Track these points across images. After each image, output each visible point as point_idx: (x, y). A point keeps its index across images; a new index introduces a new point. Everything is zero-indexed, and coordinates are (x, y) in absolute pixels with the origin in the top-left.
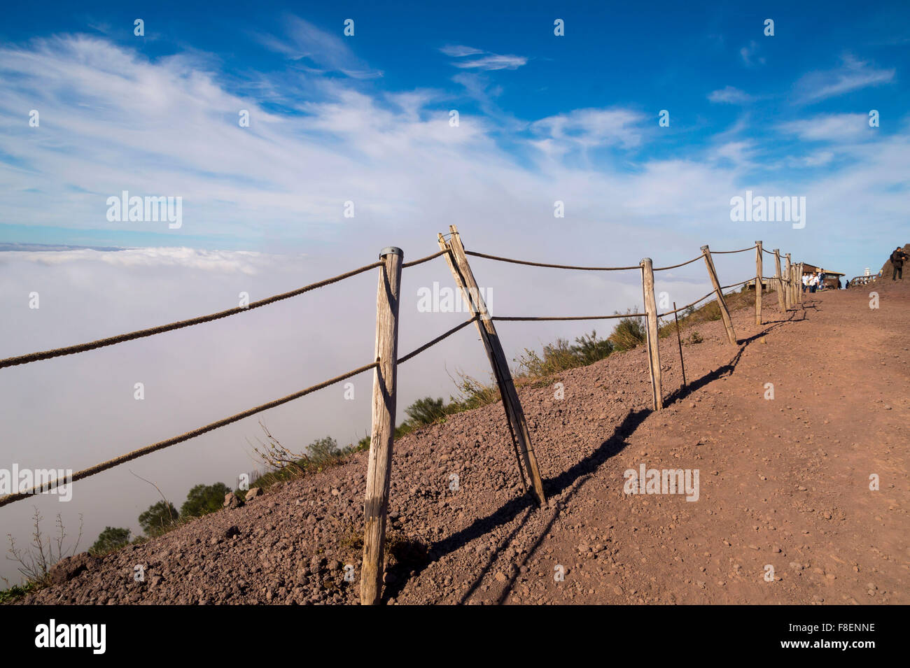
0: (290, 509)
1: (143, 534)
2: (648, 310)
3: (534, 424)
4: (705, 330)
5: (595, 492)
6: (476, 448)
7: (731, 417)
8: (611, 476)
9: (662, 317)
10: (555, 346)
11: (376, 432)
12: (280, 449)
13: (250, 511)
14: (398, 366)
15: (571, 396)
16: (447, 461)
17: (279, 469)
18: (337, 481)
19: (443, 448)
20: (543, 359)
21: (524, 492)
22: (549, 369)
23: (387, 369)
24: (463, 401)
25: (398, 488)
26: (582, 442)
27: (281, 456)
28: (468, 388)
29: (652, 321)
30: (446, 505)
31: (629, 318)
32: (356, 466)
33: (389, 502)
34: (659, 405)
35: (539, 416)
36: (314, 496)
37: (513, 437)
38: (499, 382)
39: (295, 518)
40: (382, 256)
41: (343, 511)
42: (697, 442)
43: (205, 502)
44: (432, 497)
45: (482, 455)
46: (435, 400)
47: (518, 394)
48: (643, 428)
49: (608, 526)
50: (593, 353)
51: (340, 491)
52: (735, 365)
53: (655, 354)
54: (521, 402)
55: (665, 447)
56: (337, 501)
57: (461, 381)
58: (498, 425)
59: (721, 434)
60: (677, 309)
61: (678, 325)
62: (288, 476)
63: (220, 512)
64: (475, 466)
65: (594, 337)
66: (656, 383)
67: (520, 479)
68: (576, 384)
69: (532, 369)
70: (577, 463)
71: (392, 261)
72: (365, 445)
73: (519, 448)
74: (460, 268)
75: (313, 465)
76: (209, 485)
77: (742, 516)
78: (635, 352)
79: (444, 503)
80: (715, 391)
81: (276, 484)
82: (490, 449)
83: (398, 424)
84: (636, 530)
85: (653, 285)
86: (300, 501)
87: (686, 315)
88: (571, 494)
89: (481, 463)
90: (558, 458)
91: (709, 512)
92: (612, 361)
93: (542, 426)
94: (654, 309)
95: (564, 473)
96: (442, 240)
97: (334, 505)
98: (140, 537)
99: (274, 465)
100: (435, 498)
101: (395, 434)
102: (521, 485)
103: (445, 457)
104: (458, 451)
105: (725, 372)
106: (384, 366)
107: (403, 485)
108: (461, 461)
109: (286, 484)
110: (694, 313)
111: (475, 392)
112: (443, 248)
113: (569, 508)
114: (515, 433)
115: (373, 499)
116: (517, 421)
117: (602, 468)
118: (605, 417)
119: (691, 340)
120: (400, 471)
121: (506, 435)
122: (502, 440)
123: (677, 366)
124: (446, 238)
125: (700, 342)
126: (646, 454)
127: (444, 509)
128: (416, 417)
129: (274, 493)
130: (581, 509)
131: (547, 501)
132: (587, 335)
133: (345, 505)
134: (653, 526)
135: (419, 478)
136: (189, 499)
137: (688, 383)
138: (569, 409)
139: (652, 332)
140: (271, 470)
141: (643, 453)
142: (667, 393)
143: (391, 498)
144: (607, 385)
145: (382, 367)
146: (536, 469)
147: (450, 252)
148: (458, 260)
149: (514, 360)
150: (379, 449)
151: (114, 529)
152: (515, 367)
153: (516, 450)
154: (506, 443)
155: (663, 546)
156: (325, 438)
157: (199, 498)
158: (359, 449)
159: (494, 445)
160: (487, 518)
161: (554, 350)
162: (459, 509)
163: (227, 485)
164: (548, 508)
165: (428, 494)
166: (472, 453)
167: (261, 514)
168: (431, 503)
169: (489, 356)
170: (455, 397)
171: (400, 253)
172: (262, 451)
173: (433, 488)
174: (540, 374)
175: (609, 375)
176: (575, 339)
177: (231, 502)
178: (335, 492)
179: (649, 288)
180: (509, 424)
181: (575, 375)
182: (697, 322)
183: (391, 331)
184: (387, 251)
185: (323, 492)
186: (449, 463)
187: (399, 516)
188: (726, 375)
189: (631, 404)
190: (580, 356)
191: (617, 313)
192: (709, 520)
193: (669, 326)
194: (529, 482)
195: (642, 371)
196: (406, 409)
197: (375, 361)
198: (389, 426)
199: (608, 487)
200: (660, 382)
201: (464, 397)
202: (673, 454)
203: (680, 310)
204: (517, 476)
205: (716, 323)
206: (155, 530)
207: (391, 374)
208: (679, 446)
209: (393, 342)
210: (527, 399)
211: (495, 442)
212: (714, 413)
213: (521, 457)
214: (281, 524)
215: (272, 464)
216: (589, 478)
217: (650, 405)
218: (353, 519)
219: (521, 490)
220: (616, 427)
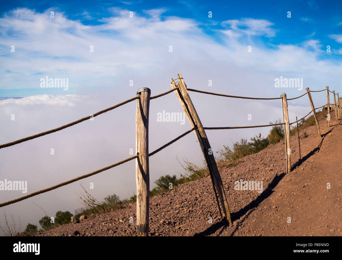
0: (100, 226)
1: (42, 229)
2: (285, 121)
3: (228, 186)
4: (310, 130)
5: (256, 216)
6: (196, 201)
7: (317, 172)
8: (265, 208)
9: (291, 125)
10: (240, 143)
11: (139, 193)
12: (92, 199)
13: (82, 225)
14: (149, 157)
15: (247, 170)
16: (180, 208)
17: (93, 208)
18: (121, 216)
19: (177, 201)
20: (233, 151)
21: (221, 220)
22: (237, 156)
23: (143, 159)
24: (188, 177)
25: (154, 220)
26: (252, 193)
27: (93, 202)
28: (191, 169)
29: (287, 126)
30: (180, 228)
31: (277, 126)
32: (130, 209)
33: (149, 226)
34: (289, 170)
35: (230, 182)
36: (111, 222)
37: (216, 194)
38: (209, 166)
39: (104, 231)
40: (139, 93)
41: (126, 229)
42: (303, 186)
43: (63, 219)
44: (172, 224)
45: (199, 204)
46: (172, 176)
47: (219, 171)
48: (281, 183)
49: (261, 230)
50: (259, 146)
51: (123, 220)
52: (320, 147)
53: (288, 144)
54: (221, 175)
55: (290, 190)
56: (122, 225)
57: (186, 166)
58: (208, 188)
59: (313, 181)
60: (298, 120)
61: (298, 128)
62: (97, 212)
63: (70, 224)
64: (195, 210)
65: (260, 137)
66: (289, 159)
67: (219, 214)
68: (250, 164)
69: (227, 157)
70: (249, 203)
71: (144, 96)
72: (134, 199)
73: (219, 199)
74: (184, 99)
75: (108, 208)
76: (63, 212)
77: (316, 215)
78: (279, 144)
79: (178, 227)
80: (312, 160)
81: (92, 215)
82: (203, 201)
83: (151, 189)
84: (273, 229)
85: (287, 108)
86: (104, 223)
87: (301, 123)
88: (244, 219)
89: (198, 208)
90: (240, 202)
91: (304, 216)
92: (268, 150)
93: (232, 187)
94: (288, 121)
95: (242, 209)
96: (173, 82)
97: (121, 226)
98: (41, 230)
99: (90, 206)
100: (173, 225)
101: (150, 194)
102: (220, 217)
103: (178, 206)
104: (185, 203)
105: (316, 151)
106: (141, 157)
107: (156, 219)
108: (187, 207)
109: (97, 215)
110: (304, 122)
111: (195, 171)
112: (174, 87)
113: (243, 225)
114: (217, 192)
115: (141, 225)
116: (219, 186)
117: (261, 204)
118: (264, 179)
119: (304, 136)
120: (154, 213)
121: (212, 193)
122: (210, 196)
123: (297, 150)
124: (175, 81)
125: (307, 137)
126: (282, 195)
127: (178, 230)
128: (161, 186)
129: (92, 218)
130: (249, 224)
131: (232, 223)
132: (257, 136)
133: (127, 227)
134: (281, 226)
135: (164, 216)
136: (56, 217)
137: (302, 158)
138: (246, 177)
139: (287, 132)
140: (89, 208)
141: (280, 195)
142: (293, 164)
143: (150, 225)
144: (266, 163)
145: (140, 158)
146: (228, 209)
147: (178, 89)
148: (183, 94)
149: (217, 152)
150: (141, 202)
151: (31, 225)
152: (218, 157)
153: (217, 200)
154: (212, 197)
155: (284, 234)
156: (113, 195)
157: (61, 217)
158: (131, 201)
159: (205, 199)
160: (202, 233)
161: (240, 146)
162: (186, 230)
163: (71, 213)
164: (233, 226)
165: (169, 223)
166: (193, 204)
167: (88, 227)
168: (171, 227)
169: (202, 151)
170: (183, 175)
171: (149, 91)
172: (84, 198)
173: (172, 221)
174: (232, 160)
175: (267, 157)
176: (250, 139)
177: (74, 220)
178: (121, 221)
179: (285, 109)
180: (214, 187)
181: (250, 159)
182: (306, 127)
183: (144, 137)
184: (141, 90)
185: (115, 220)
186: (181, 209)
187: (155, 233)
188: (316, 153)
189: (276, 171)
190: (253, 148)
191: (271, 123)
192: (304, 219)
193: (294, 129)
194: (224, 215)
195: (282, 154)
196: (155, 181)
197: (136, 155)
198: (146, 191)
199: (262, 213)
200: (290, 158)
201: (188, 174)
202: (293, 193)
203: (299, 121)
204: (217, 213)
205: (313, 127)
206: (46, 227)
207: (145, 162)
208: (296, 189)
209: (146, 143)
210: (224, 174)
211: (206, 197)
212: (311, 171)
213: (220, 204)
214: (97, 232)
215: (89, 205)
216: (254, 210)
217: (285, 171)
218: (132, 233)
219: (220, 219)
220: (269, 184)
